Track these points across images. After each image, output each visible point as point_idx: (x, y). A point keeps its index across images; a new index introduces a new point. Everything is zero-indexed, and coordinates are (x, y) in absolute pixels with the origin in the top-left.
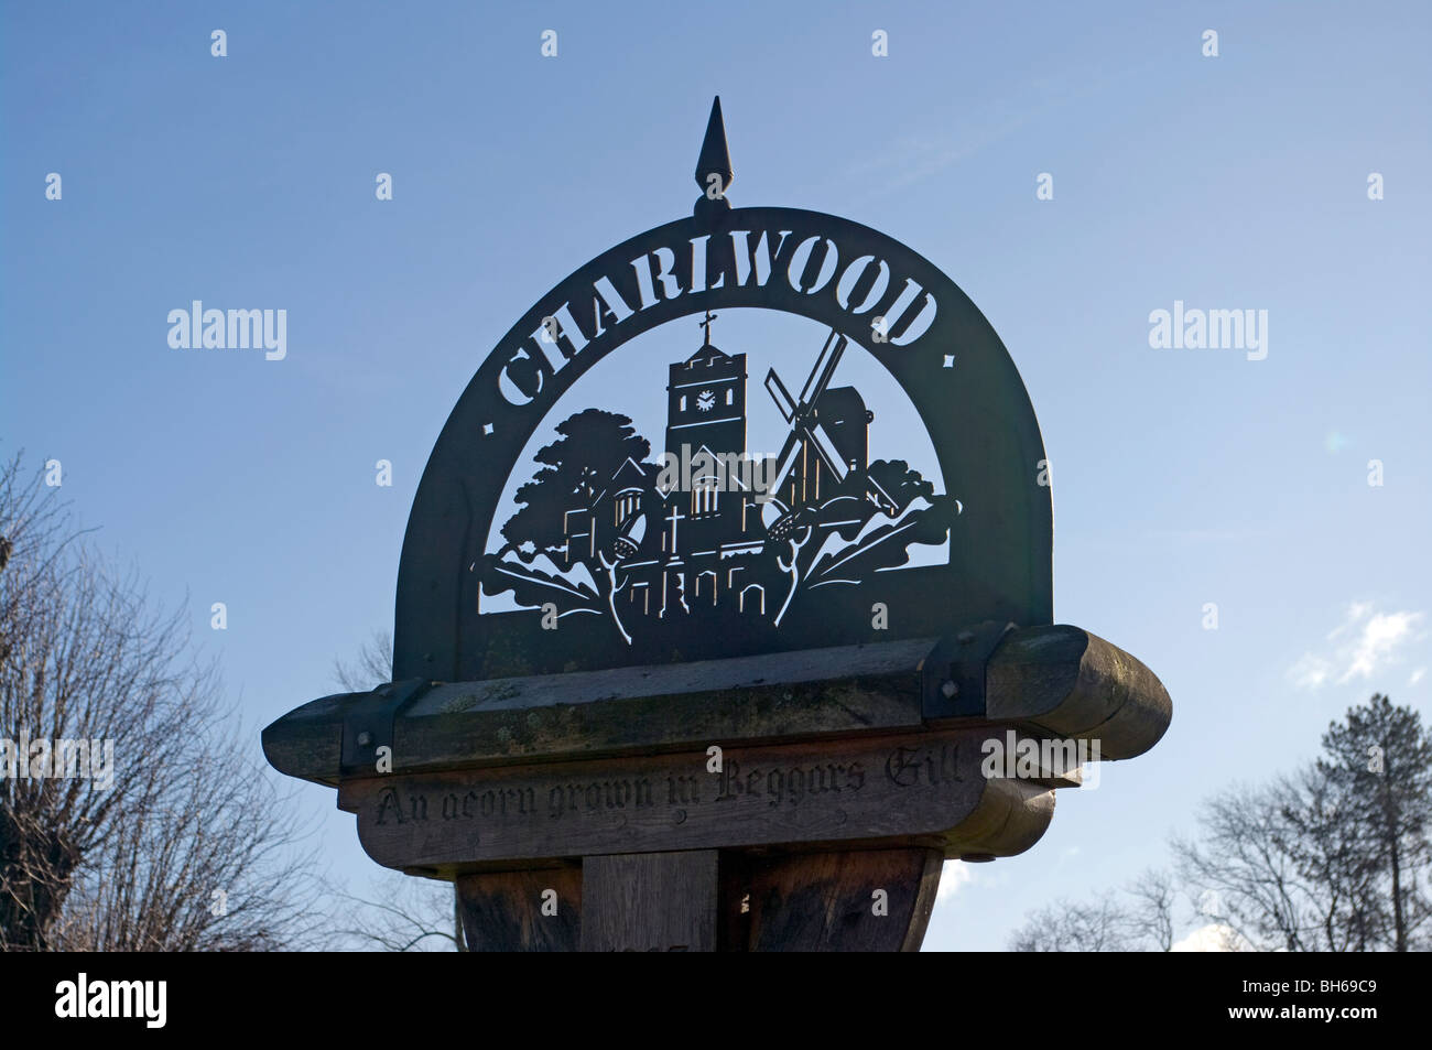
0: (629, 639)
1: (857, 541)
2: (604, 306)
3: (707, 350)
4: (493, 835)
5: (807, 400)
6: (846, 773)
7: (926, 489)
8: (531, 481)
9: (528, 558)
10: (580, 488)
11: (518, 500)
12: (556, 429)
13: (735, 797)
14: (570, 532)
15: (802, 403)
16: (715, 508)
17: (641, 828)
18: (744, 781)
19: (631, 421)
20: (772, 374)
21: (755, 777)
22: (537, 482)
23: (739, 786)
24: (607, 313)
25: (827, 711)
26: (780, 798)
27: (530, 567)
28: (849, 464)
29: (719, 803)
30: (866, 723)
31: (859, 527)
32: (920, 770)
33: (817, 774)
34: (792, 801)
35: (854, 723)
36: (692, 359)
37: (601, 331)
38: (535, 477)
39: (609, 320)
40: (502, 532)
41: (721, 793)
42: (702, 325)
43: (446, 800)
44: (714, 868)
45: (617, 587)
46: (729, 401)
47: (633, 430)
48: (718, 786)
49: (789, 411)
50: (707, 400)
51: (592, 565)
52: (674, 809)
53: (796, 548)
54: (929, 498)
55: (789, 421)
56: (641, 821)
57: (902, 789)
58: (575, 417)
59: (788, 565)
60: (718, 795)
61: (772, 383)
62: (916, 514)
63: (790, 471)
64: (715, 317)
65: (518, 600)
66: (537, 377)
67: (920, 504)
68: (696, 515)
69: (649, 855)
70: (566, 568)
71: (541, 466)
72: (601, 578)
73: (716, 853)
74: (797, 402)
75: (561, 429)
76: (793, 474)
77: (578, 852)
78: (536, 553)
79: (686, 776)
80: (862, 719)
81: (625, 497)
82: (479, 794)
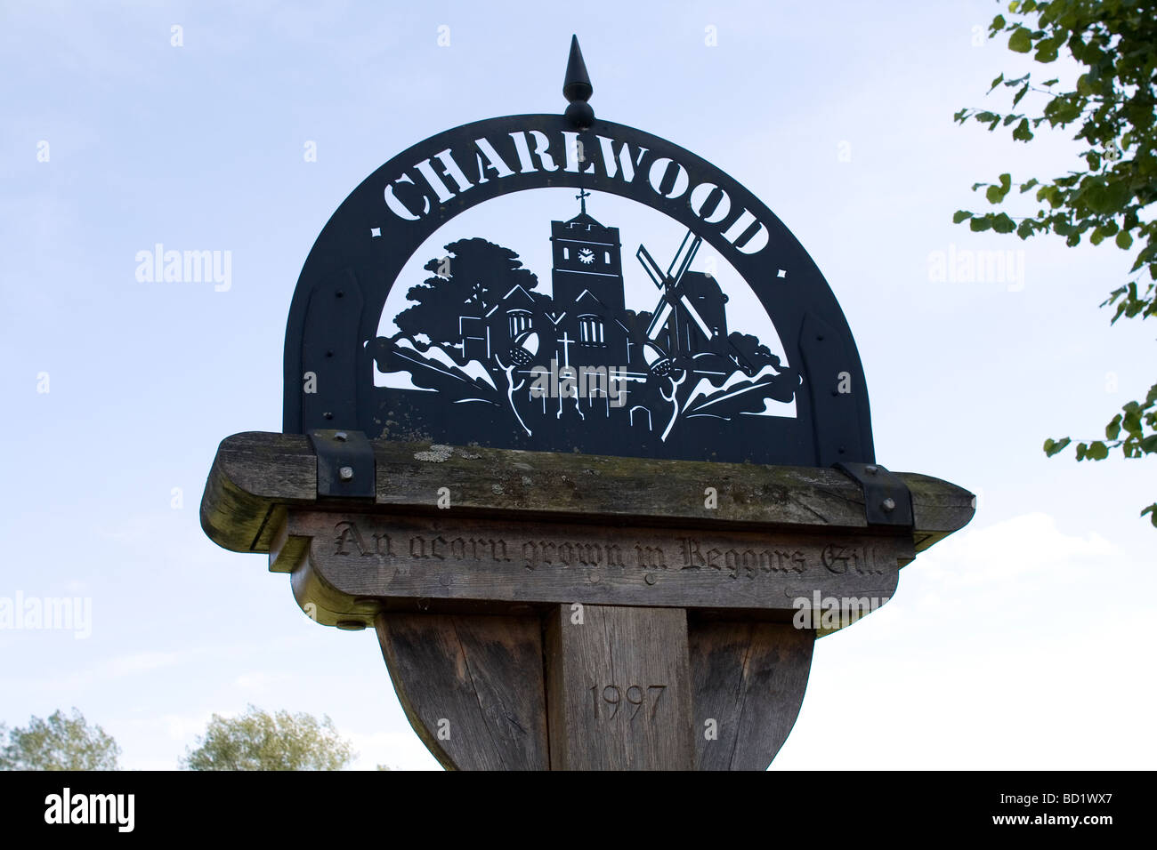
0: (530, 432)
1: (725, 387)
2: (486, 162)
3: (583, 218)
4: (466, 577)
5: (674, 274)
6: (790, 559)
7: (774, 361)
8: (422, 284)
9: (424, 348)
10: (472, 299)
11: (410, 297)
12: (445, 247)
13: (698, 568)
14: (464, 336)
15: (670, 276)
16: (602, 341)
17: (616, 585)
18: (705, 556)
19: (518, 256)
20: (642, 249)
21: (714, 554)
22: (428, 286)
23: (702, 560)
24: (489, 167)
26: (738, 574)
27: (427, 355)
29: (686, 572)
30: (826, 521)
31: (725, 378)
32: (849, 563)
33: (767, 557)
34: (748, 576)
35: (815, 520)
36: (572, 221)
37: (483, 180)
38: (426, 282)
39: (492, 174)
40: (395, 321)
41: (686, 563)
42: (577, 197)
43: (412, 542)
44: (684, 623)
45: (514, 387)
46: (608, 261)
47: (521, 264)
48: (682, 558)
49: (660, 281)
50: (586, 256)
51: (489, 365)
52: (645, 572)
53: (675, 385)
54: (777, 367)
55: (660, 287)
56: (614, 579)
57: (835, 575)
58: (463, 242)
59: (669, 396)
60: (683, 566)
61: (641, 254)
62: (767, 378)
63: (664, 325)
64: (588, 194)
65: (414, 381)
66: (424, 200)
67: (768, 370)
68: (584, 343)
69: (624, 609)
70: (464, 362)
71: (431, 274)
72: (499, 377)
73: (684, 611)
75: (450, 248)
76: (666, 327)
77: (556, 600)
78: (431, 345)
79: (653, 547)
80: (821, 517)
81: (518, 315)
82: (449, 540)
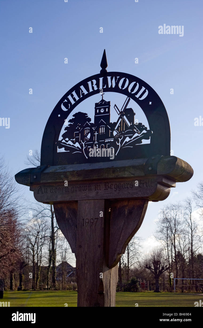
0: (87, 158)
1: (132, 139)
2: (82, 91)
3: (102, 100)
4: (60, 196)
5: (122, 110)
6: (130, 185)
7: (146, 129)
8: (67, 126)
9: (67, 141)
10: (77, 127)
11: (65, 130)
12: (73, 116)
13: (108, 189)
14: (75, 136)
15: (121, 111)
16: (104, 132)
17: (89, 195)
18: (110, 186)
19: (87, 114)
20: (115, 105)
21: (112, 185)
22: (69, 126)
23: (109, 187)
24: (83, 93)
25: (126, 173)
26: (117, 190)
27: (67, 143)
28: (130, 124)
29: (105, 190)
30: (134, 175)
31: (133, 136)
32: (144, 184)
33: (124, 185)
34: (119, 190)
35: (131, 175)
37: (81, 96)
38: (68, 125)
39: (83, 94)
40: (62, 136)
41: (105, 188)
42: (101, 95)
43: (51, 189)
44: (104, 203)
45: (85, 147)
46: (107, 111)
47: (88, 116)
48: (104, 187)
49: (119, 113)
50: (102, 110)
51: (80, 143)
52: (96, 191)
53: (120, 140)
54: (146, 130)
55: (119, 115)
56: (90, 194)
57: (140, 188)
58: (76, 114)
59: (118, 143)
60: (104, 189)
61: (115, 107)
62: (144, 133)
64: (104, 94)
65: (65, 150)
66: (69, 105)
67: (144, 131)
68: (100, 133)
69: (91, 200)
70: (74, 143)
71: (70, 123)
72: (81, 146)
73: (104, 200)
74: (120, 111)
75: (74, 116)
76: (119, 125)
77: (77, 200)
78: (69, 140)
79: (98, 185)
80: (133, 174)
81: (86, 129)
82: (58, 188)
